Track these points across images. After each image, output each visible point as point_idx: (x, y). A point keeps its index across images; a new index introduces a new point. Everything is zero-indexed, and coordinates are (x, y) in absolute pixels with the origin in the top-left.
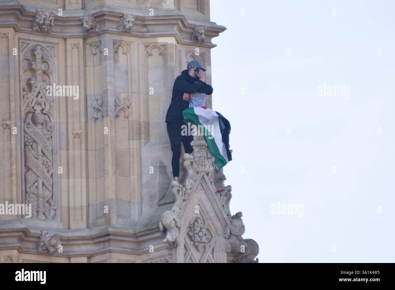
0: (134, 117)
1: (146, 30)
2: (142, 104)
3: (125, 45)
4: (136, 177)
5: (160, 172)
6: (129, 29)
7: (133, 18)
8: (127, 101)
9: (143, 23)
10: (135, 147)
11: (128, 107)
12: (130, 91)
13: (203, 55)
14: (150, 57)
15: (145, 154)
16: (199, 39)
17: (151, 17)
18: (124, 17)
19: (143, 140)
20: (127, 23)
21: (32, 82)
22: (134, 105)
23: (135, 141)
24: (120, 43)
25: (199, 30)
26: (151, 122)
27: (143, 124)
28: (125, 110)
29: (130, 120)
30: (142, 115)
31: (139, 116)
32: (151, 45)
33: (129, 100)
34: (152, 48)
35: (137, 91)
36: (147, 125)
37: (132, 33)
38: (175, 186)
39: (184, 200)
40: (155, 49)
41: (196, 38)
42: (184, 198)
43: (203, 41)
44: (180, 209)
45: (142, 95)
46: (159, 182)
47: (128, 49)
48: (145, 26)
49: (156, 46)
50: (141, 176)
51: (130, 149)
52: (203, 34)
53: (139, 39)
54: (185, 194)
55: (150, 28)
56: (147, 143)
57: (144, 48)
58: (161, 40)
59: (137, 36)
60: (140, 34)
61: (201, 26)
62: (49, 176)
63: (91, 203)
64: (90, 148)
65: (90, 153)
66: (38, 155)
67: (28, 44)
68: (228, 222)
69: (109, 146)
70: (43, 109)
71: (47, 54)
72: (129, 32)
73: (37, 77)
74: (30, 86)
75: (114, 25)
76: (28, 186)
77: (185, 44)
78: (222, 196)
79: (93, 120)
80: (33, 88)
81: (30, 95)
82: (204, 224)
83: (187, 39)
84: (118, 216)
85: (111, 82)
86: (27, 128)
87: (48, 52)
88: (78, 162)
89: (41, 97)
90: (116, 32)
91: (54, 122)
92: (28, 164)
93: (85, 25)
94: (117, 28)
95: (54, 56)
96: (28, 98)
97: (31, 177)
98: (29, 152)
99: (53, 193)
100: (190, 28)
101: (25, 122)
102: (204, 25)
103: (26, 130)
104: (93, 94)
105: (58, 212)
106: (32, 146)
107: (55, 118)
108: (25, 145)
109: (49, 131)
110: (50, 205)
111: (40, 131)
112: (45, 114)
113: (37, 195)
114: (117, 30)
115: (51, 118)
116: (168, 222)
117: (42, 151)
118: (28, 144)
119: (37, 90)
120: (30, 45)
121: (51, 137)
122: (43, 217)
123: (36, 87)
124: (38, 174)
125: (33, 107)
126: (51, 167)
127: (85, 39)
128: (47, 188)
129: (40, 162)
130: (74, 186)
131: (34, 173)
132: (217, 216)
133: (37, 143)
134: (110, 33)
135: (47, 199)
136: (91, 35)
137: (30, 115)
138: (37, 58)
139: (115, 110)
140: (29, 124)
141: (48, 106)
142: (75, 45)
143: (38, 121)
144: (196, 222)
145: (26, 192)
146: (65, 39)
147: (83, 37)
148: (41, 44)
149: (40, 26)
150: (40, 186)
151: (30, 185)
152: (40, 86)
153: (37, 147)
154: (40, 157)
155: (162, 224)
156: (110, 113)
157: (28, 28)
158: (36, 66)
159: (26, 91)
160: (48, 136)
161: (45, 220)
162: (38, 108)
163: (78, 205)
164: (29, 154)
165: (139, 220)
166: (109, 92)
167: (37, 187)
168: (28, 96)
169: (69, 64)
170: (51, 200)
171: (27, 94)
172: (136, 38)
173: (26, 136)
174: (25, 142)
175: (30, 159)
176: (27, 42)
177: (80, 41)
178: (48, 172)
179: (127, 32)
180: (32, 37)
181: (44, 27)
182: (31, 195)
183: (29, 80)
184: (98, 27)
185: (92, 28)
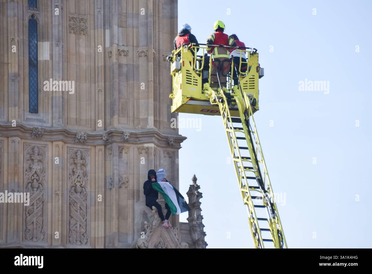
0: (131, 187)
1: (138, 140)
2: (135, 180)
3: (126, 148)
4: (131, 220)
5: (143, 217)
6: (127, 140)
7: (129, 134)
8: (126, 179)
9: (136, 136)
10: (131, 204)
11: (127, 182)
12: (128, 173)
13: (174, 153)
14: (140, 154)
15: (136, 207)
16: (170, 144)
17: (140, 133)
18: (124, 133)
19: (136, 200)
20: (126, 136)
21: (75, 170)
22: (130, 181)
23: (131, 200)
24: (123, 147)
25: (170, 139)
26: (141, 190)
27: (135, 191)
28: (125, 184)
29: (128, 189)
30: (135, 186)
31: (134, 187)
32: (141, 148)
33: (128, 178)
34: (141, 150)
35: (132, 173)
36: (138, 191)
37: (130, 142)
38: (146, 224)
39: (151, 232)
40: (144, 150)
41: (168, 144)
42: (150, 231)
43: (172, 145)
44: (148, 237)
45: (135, 175)
46: (141, 222)
47: (128, 151)
48: (137, 138)
49: (143, 149)
50: (134, 219)
51: (128, 205)
52: (172, 141)
53: (134, 145)
54: (151, 229)
55: (140, 139)
56: (138, 201)
57: (137, 149)
58: (146, 145)
59: (132, 143)
60: (134, 142)
61: (171, 137)
62: (84, 221)
63: (107, 235)
64: (107, 205)
65: (107, 207)
66: (77, 210)
67: (73, 150)
68: (178, 243)
69: (115, 203)
70: (81, 185)
71: (85, 155)
72: (127, 141)
73: (78, 167)
74: (73, 172)
75: (119, 138)
76: (71, 227)
77: (163, 147)
78: (175, 229)
79: (109, 190)
80: (75, 173)
81: (73, 177)
82: (165, 245)
83: (164, 144)
84: (119, 241)
85: (116, 169)
86: (72, 195)
87: (85, 154)
88: (100, 212)
89: (80, 178)
90: (119, 141)
91: (88, 191)
92: (71, 214)
93: (104, 139)
94: (121, 140)
95: (89, 156)
96: (72, 179)
97: (73, 222)
98: (72, 208)
99: (86, 230)
100: (165, 138)
101: (70, 192)
102: (172, 136)
103: (71, 196)
104: (109, 175)
105: (89, 240)
106: (74, 205)
107: (88, 189)
108: (70, 204)
109: (84, 196)
110: (84, 237)
111: (79, 196)
112: (82, 187)
113: (76, 231)
114: (121, 141)
115: (86, 189)
116: (140, 244)
117: (80, 207)
118: (71, 203)
119: (77, 174)
120: (74, 150)
121: (86, 200)
122: (80, 243)
123: (77, 173)
124: (77, 220)
125: (75, 184)
126: (86, 216)
127: (105, 146)
128: (83, 228)
129: (78, 213)
130: (98, 226)
131: (74, 219)
132: (172, 240)
133: (77, 203)
134: (117, 142)
135: (83, 233)
136: (108, 144)
137: (73, 188)
138: (78, 157)
139: (119, 184)
140: (72, 193)
141: (84, 183)
142: (100, 149)
143: (78, 191)
144: (159, 244)
145: (70, 230)
146: (95, 146)
147: (104, 145)
148: (80, 149)
149: (79, 140)
150: (78, 226)
151: (72, 226)
152: (79, 172)
153: (77, 205)
154: (79, 211)
155: (137, 245)
156: (115, 186)
157: (73, 141)
158: (77, 161)
159: (71, 175)
160: (83, 199)
161: (81, 245)
162: (78, 184)
163: (100, 236)
164: (72, 209)
165: (132, 243)
166: (115, 174)
167: (76, 227)
168: (72, 178)
169: (97, 159)
170: (85, 234)
171: (71, 177)
172: (132, 145)
173: (71, 199)
174: (70, 203)
175: (72, 212)
176: (73, 148)
177: (103, 147)
178: (84, 219)
179: (126, 141)
180: (75, 146)
181: (80, 140)
182: (73, 231)
183: (73, 169)
184: (110, 139)
185: (107, 140)
